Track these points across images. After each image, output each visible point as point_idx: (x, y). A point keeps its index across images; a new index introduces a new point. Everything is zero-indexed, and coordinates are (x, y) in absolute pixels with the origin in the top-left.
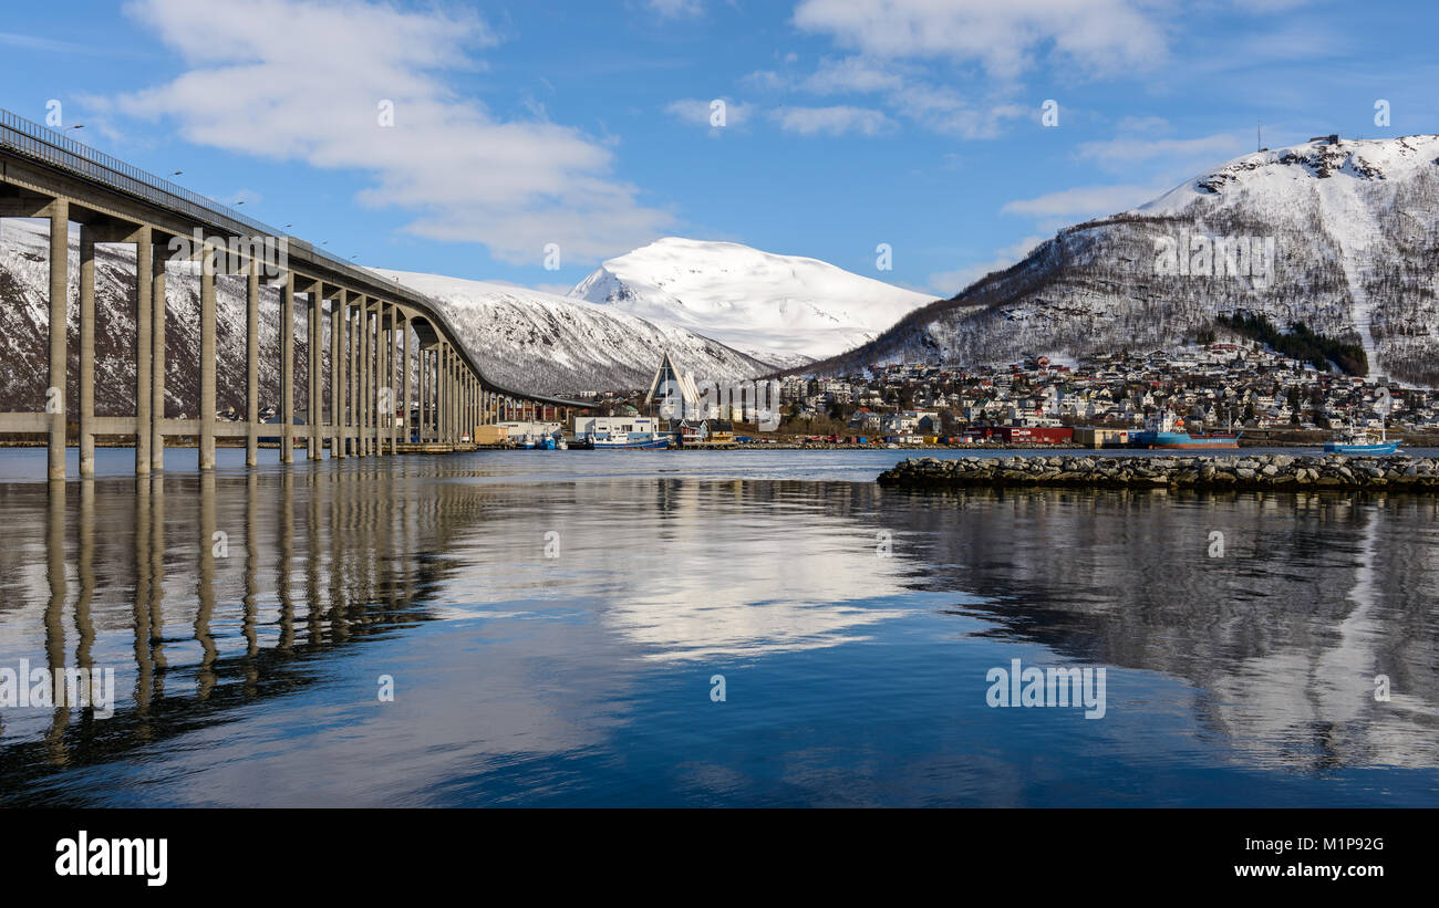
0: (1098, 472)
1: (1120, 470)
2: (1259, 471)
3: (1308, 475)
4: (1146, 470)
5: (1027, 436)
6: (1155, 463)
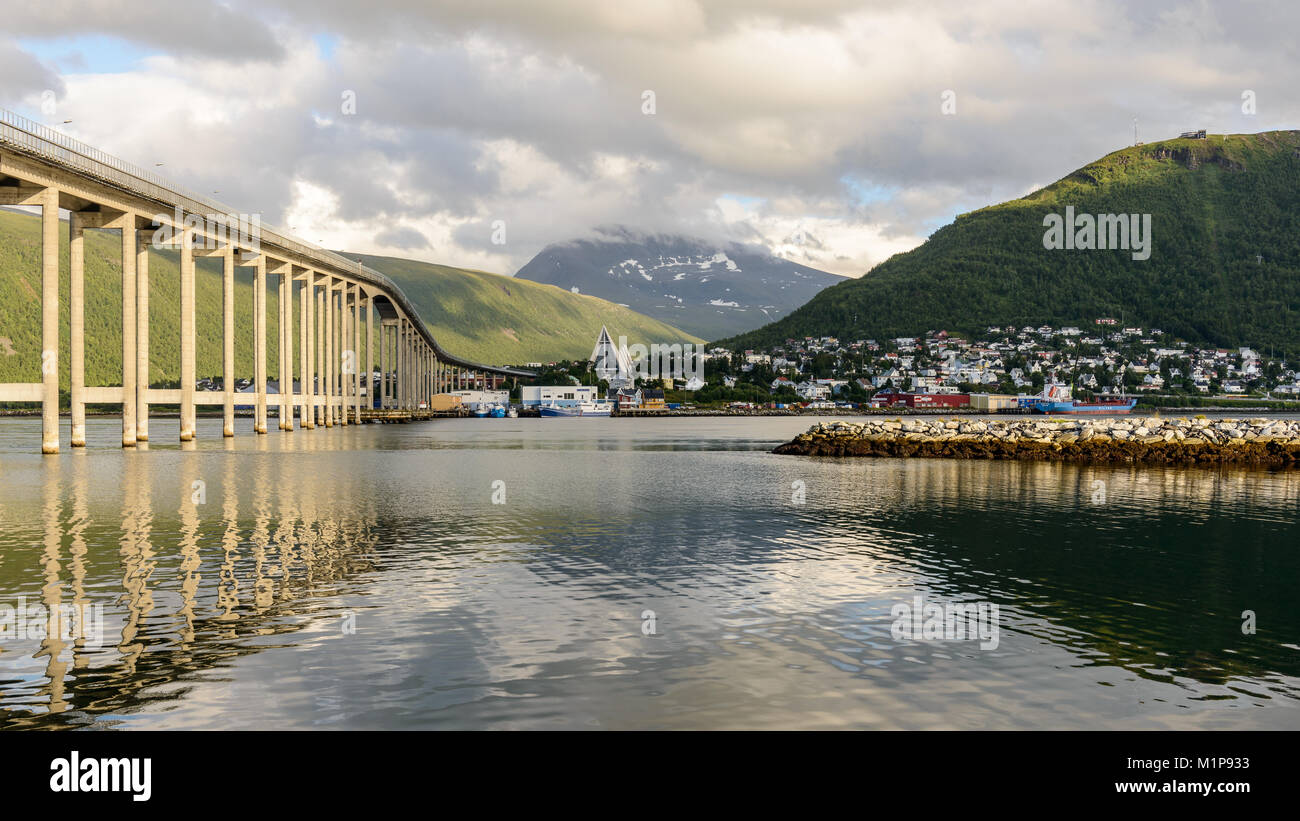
0: (989, 433)
1: (1009, 433)
2: (1132, 433)
3: (1175, 436)
4: (1032, 432)
5: (929, 402)
6: (1040, 426)
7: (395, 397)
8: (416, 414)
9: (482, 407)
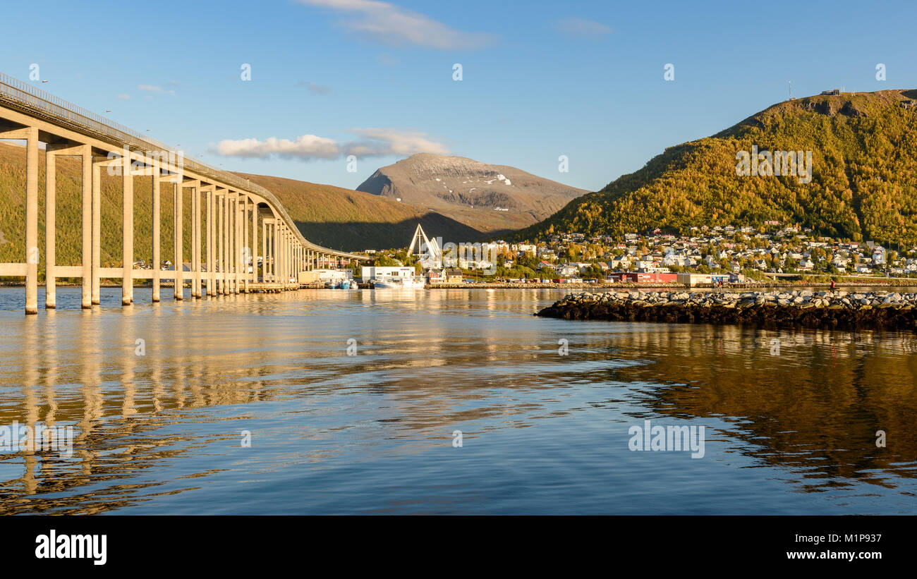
1: (705, 300)
2: (792, 300)
3: (823, 303)
5: (648, 279)
7: (273, 273)
8: (287, 286)
9: (334, 281)
